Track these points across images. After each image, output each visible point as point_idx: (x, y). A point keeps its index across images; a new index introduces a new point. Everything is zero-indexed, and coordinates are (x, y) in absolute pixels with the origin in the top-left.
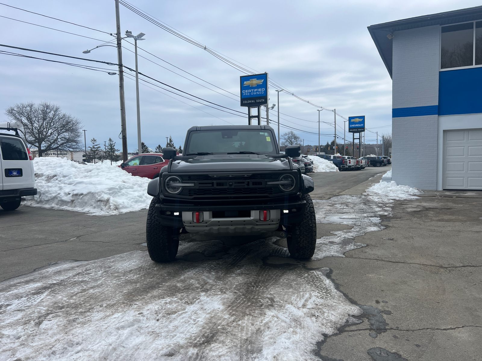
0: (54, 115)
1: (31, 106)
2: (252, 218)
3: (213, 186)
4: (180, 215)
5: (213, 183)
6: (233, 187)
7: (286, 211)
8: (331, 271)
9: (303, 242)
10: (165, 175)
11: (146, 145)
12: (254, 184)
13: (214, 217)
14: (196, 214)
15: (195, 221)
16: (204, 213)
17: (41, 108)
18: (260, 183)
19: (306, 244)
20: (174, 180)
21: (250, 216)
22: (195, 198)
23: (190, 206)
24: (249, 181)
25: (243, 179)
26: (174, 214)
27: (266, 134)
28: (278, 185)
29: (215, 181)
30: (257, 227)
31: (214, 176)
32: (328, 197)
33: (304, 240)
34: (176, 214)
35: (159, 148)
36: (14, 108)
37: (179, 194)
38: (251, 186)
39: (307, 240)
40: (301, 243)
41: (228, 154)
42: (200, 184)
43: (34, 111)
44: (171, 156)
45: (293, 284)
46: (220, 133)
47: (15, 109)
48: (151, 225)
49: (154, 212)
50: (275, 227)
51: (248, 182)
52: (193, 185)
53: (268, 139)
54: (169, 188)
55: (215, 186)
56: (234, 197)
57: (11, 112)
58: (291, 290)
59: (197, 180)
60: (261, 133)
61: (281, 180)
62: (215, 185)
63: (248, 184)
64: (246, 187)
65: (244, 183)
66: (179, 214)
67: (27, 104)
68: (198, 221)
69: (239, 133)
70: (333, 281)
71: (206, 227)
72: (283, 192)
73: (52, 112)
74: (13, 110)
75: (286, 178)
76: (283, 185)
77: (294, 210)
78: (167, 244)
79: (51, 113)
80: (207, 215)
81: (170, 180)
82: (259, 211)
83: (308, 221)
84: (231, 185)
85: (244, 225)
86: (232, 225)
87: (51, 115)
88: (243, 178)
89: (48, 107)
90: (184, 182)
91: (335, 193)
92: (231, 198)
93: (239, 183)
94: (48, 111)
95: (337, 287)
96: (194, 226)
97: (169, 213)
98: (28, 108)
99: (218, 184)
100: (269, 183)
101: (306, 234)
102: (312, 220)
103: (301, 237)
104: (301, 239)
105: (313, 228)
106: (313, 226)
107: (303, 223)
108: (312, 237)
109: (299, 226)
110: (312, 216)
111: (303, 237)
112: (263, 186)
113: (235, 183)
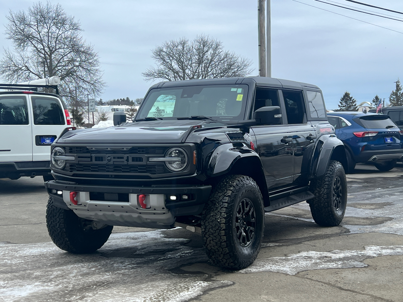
0: (213, 56)
1: (183, 44)
2: (131, 203)
3: (91, 160)
5: (91, 157)
6: (111, 163)
7: (173, 198)
9: (210, 243)
12: (134, 159)
13: (91, 199)
16: (81, 193)
17: (196, 45)
18: (140, 159)
19: (214, 246)
21: (127, 200)
22: (74, 175)
23: (69, 184)
24: (128, 155)
25: (122, 153)
26: (58, 193)
27: (239, 91)
28: (164, 162)
29: (93, 155)
31: (92, 148)
33: (210, 240)
34: (60, 193)
36: (163, 48)
37: (63, 169)
38: (131, 162)
39: (214, 240)
40: (208, 245)
42: (79, 157)
43: (187, 52)
47: (165, 50)
51: (128, 157)
52: (73, 158)
54: (56, 162)
56: (115, 175)
57: (159, 54)
59: (77, 153)
60: (233, 89)
61: (169, 156)
63: (127, 160)
64: (126, 163)
65: (122, 158)
67: (178, 41)
68: (75, 202)
71: (86, 211)
72: (170, 171)
73: (211, 51)
74: (161, 51)
77: (185, 197)
79: (209, 53)
80: (84, 197)
81: (56, 152)
82: (137, 194)
83: (216, 214)
84: (109, 161)
86: (113, 211)
87: (208, 55)
88: (122, 152)
89: (204, 44)
92: (111, 176)
93: (118, 158)
94: (206, 49)
96: (76, 209)
97: (54, 191)
98: (180, 47)
100: (151, 160)
101: (212, 231)
102: (221, 213)
103: (207, 236)
104: (207, 238)
105: (221, 225)
106: (221, 221)
107: (209, 216)
108: (221, 237)
109: (205, 221)
110: (223, 208)
111: (209, 235)
112: (144, 163)
113: (114, 158)
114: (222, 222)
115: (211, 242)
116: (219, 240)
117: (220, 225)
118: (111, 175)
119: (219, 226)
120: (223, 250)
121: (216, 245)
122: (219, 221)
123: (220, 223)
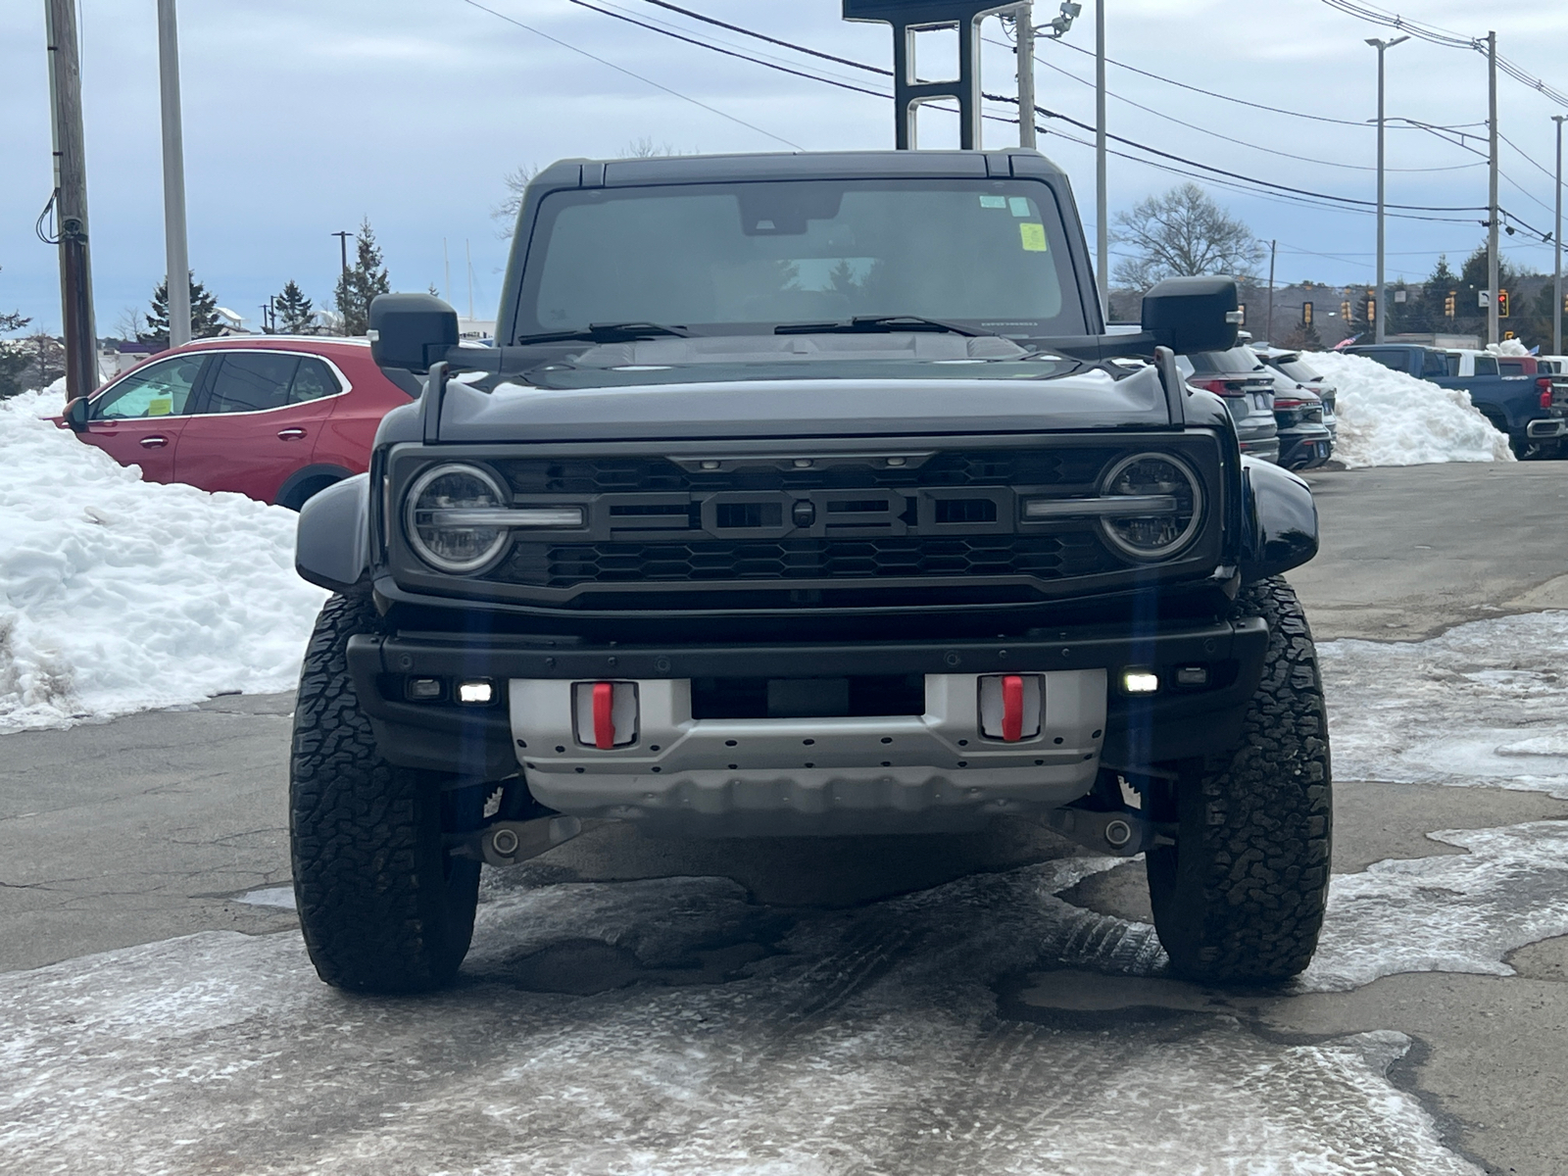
2: (931, 721)
3: (695, 523)
4: (499, 705)
5: (694, 510)
6: (817, 530)
7: (1142, 682)
8: (1420, 1051)
9: (1248, 874)
10: (406, 460)
11: (200, 289)
12: (946, 511)
13: (702, 709)
14: (590, 693)
15: (588, 735)
16: (644, 685)
18: (984, 510)
19: (1264, 888)
20: (462, 490)
21: (917, 709)
22: (586, 601)
23: (554, 646)
24: (914, 492)
25: (881, 485)
26: (459, 696)
27: (1019, 206)
28: (1094, 518)
29: (707, 498)
30: (961, 779)
31: (701, 462)
32: (1430, 622)
33: (1251, 863)
34: (476, 693)
35: (293, 307)
37: (493, 573)
38: (927, 525)
39: (1271, 862)
40: (1233, 883)
41: (782, 331)
42: (615, 510)
44: (425, 347)
45: (1184, 1112)
46: (727, 203)
48: (322, 762)
49: (337, 683)
50: (1071, 777)
51: (912, 502)
52: (572, 518)
53: (1034, 238)
54: (427, 539)
55: (710, 529)
56: (823, 592)
58: (1167, 1146)
59: (600, 491)
60: (987, 202)
61: (1115, 490)
62: (708, 518)
63: (909, 517)
64: (899, 529)
65: (883, 506)
66: (493, 695)
68: (606, 735)
69: (852, 200)
70: (1428, 1102)
71: (657, 776)
72: (1121, 561)
75: (1140, 478)
76: (1122, 522)
77: (1194, 675)
78: (414, 878)
81: (434, 490)
82: (973, 678)
83: (1281, 746)
84: (804, 522)
85: (886, 764)
86: (809, 766)
88: (877, 475)
90: (519, 498)
91: (1473, 600)
92: (804, 598)
93: (853, 506)
95: (1452, 1133)
96: (580, 770)
97: (428, 688)
99: (728, 515)
100: (1036, 509)
101: (1267, 822)
102: (1303, 739)
103: (1236, 846)
104: (1235, 856)
105: (1309, 790)
106: (1308, 773)
107: (1246, 756)
108: (1306, 844)
109: (1225, 778)
110: (1307, 715)
111: (1248, 841)
112: (999, 526)
113: (832, 507)
114: (1314, 778)
115: (1257, 869)
116: (1298, 857)
117: (1305, 792)
118: (803, 593)
119: (1298, 796)
120: (1303, 898)
121: (1279, 882)
122: (1298, 772)
123: (1306, 782)
